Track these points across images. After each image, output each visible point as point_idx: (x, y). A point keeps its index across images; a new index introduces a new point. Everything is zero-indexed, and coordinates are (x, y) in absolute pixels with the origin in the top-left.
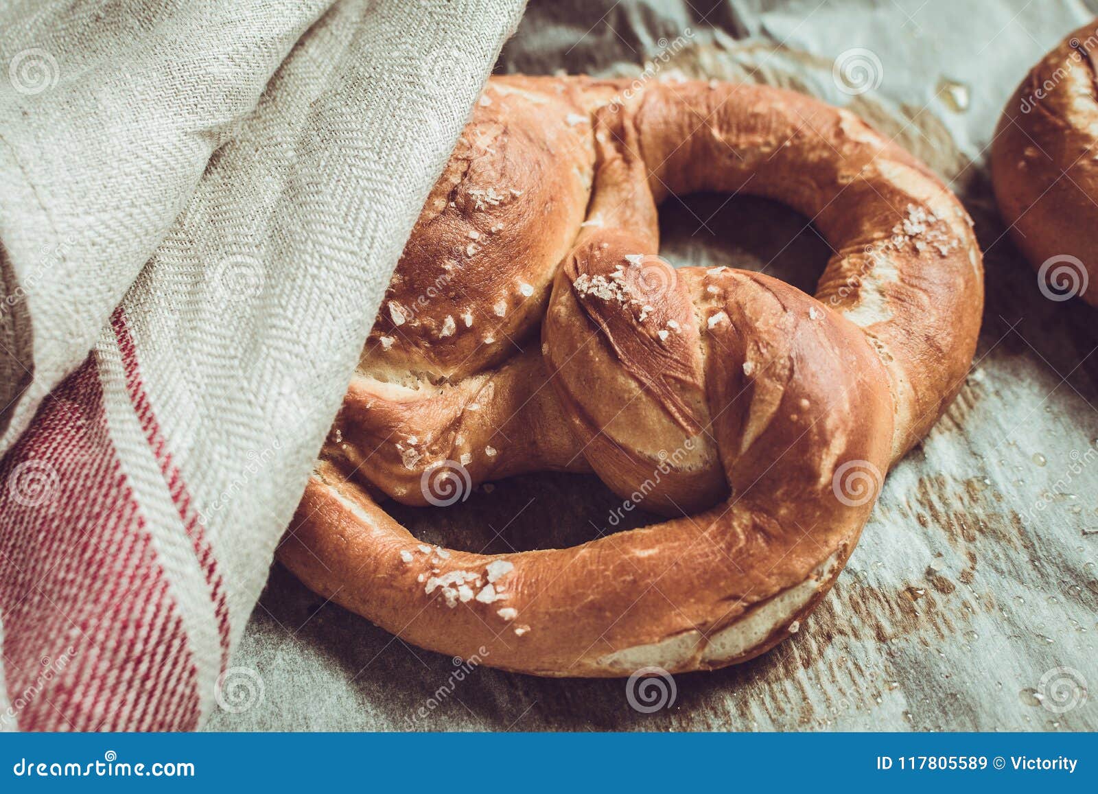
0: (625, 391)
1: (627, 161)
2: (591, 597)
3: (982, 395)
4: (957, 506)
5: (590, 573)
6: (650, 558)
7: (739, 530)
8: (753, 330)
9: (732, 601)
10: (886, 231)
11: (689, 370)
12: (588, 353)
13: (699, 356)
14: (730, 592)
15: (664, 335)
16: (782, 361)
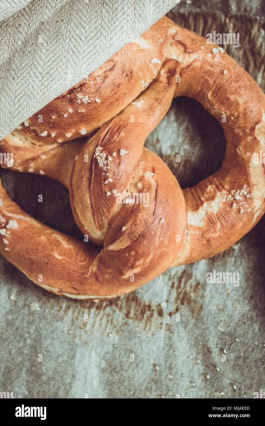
0: (85, 201)
1: (169, 83)
2: (32, 257)
3: (231, 254)
4: (188, 288)
5: (38, 249)
6: (57, 259)
7: (90, 271)
8: (136, 216)
9: (73, 289)
10: (230, 188)
11: (109, 211)
12: (83, 178)
13: (116, 209)
14: (75, 286)
15: (109, 194)
16: (136, 234)
